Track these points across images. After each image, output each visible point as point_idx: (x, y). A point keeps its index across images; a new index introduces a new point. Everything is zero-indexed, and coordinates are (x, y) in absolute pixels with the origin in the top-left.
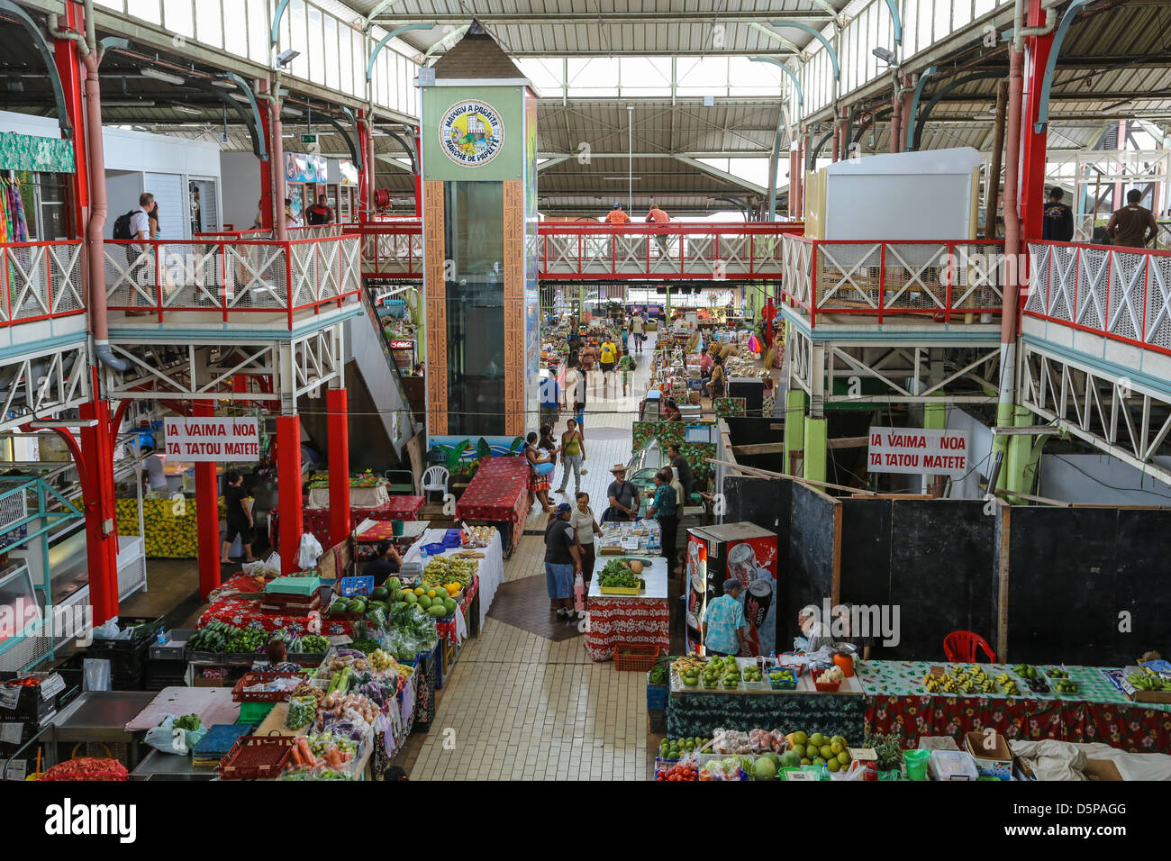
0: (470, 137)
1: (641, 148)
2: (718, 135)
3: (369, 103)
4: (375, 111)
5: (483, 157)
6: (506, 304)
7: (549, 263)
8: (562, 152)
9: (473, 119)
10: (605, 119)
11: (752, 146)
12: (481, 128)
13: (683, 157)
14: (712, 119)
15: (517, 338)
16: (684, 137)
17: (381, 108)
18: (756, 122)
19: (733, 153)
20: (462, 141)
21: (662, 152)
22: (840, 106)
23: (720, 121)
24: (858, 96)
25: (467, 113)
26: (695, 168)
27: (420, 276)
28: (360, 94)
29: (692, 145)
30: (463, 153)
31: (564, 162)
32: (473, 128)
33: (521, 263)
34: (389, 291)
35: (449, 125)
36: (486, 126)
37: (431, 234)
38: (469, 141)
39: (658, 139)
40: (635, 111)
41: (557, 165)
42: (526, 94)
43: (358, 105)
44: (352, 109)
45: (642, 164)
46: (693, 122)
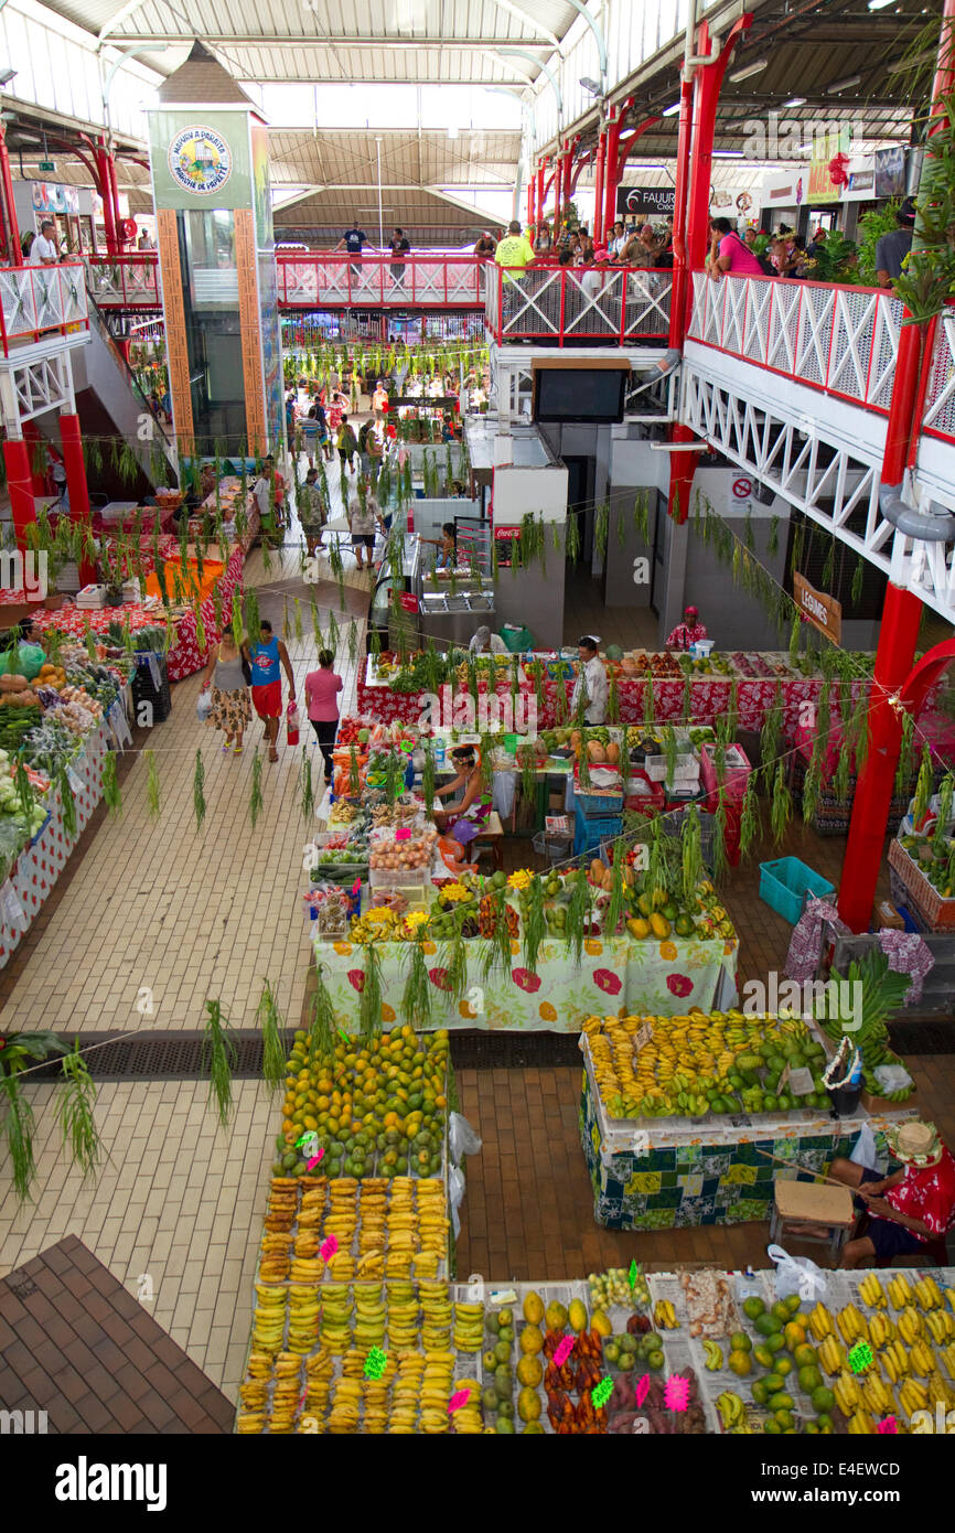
0: (199, 165)
1: (392, 180)
2: (464, 166)
3: (108, 129)
4: (116, 138)
5: (212, 185)
6: (243, 331)
7: (288, 292)
8: (316, 183)
9: (201, 145)
10: (355, 150)
11: (496, 179)
12: (209, 156)
13: (432, 190)
14: (457, 153)
15: (253, 364)
16: (432, 168)
17: (122, 135)
18: (499, 156)
19: (479, 186)
20: (192, 168)
21: (412, 184)
22: (563, 139)
23: (464, 155)
24: (577, 128)
25: (195, 139)
26: (444, 201)
27: (160, 306)
28: (98, 121)
29: (439, 178)
30: (193, 180)
31: (319, 194)
32: (201, 156)
33: (255, 291)
34: (145, 321)
35: (177, 152)
36: (213, 153)
37: (168, 263)
38: (198, 168)
39: (408, 172)
40: (384, 142)
41: (312, 197)
42: (253, 121)
43: (97, 132)
44: (91, 136)
45: (394, 197)
46: (440, 154)
